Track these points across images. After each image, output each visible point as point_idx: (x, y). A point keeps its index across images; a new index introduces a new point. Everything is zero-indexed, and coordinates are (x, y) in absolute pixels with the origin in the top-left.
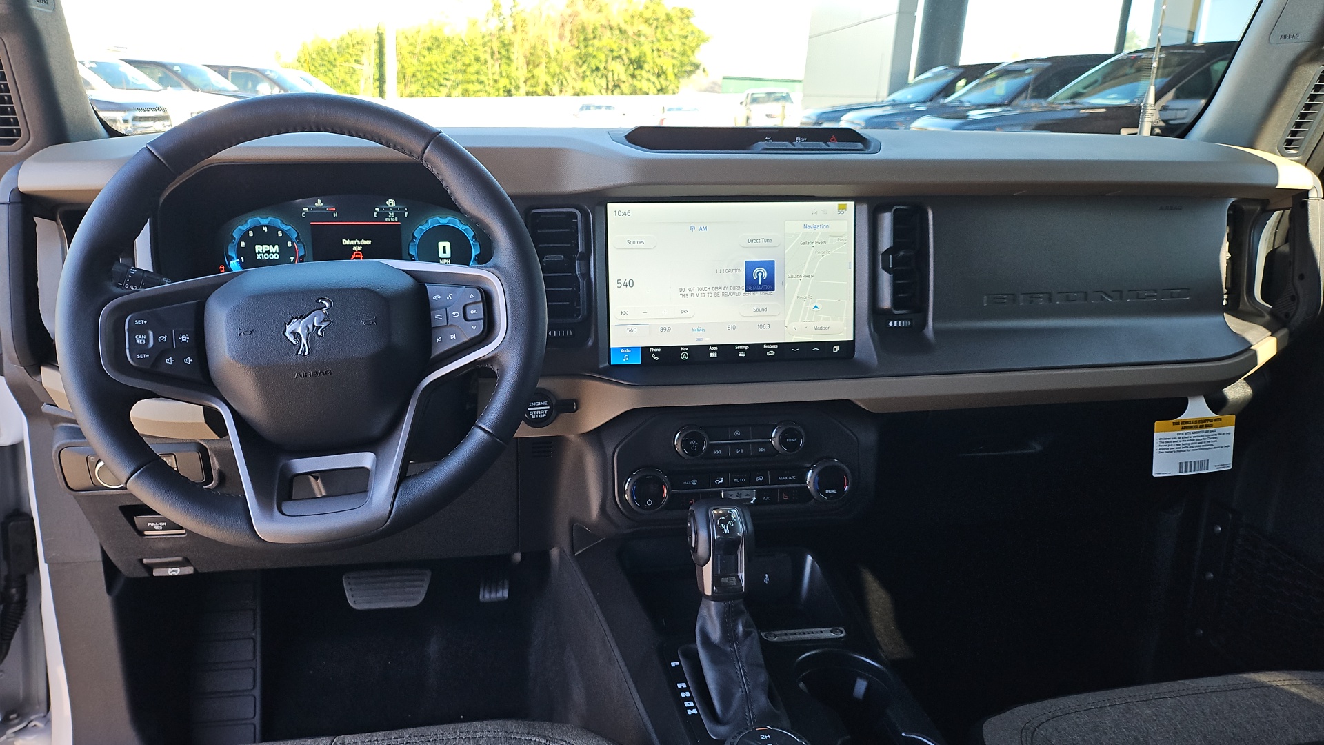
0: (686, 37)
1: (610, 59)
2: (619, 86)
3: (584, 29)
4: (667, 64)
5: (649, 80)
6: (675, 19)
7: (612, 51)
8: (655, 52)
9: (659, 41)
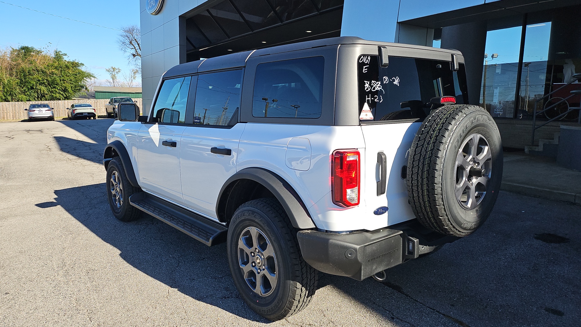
0: (76, 75)
1: (38, 84)
2: (44, 97)
3: (23, 71)
4: (68, 86)
5: (60, 93)
6: (70, 67)
7: (39, 80)
8: (62, 82)
9: (63, 76)
